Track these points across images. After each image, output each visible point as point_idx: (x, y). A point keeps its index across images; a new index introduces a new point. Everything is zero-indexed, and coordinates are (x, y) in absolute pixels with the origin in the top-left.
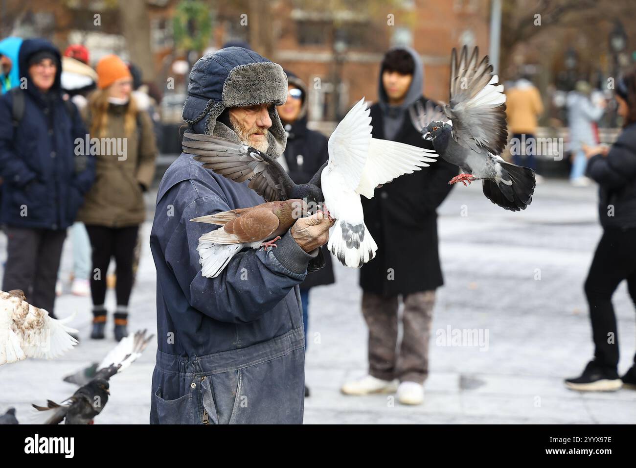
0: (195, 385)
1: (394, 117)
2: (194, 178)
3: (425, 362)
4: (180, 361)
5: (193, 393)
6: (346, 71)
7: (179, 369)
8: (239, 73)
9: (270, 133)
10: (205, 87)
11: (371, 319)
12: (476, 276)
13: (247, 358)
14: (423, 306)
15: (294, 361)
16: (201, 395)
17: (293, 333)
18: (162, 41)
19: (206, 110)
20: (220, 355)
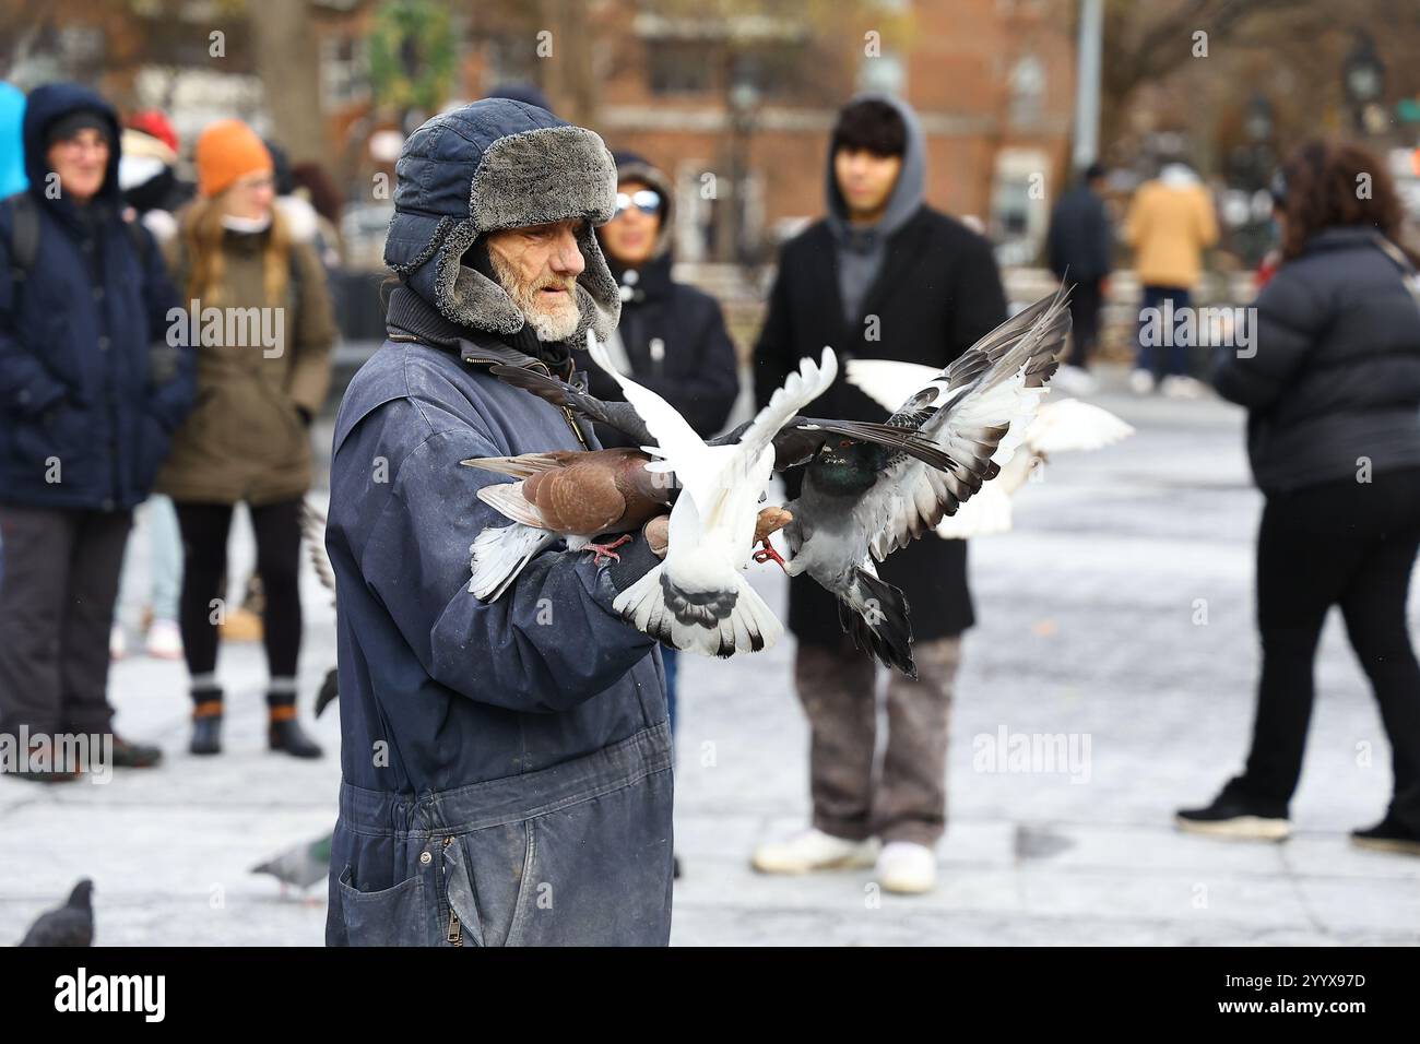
0: (430, 856)
1: (863, 252)
2: (417, 393)
3: (938, 799)
4: (395, 805)
5: (426, 873)
6: (758, 149)
7: (392, 823)
8: (506, 154)
9: (582, 289)
10: (432, 189)
11: (816, 704)
12: (1051, 605)
13: (546, 793)
14: (933, 674)
15: (650, 798)
16: (445, 878)
17: (647, 736)
18: (345, 88)
19: (436, 241)
20: (485, 788)
